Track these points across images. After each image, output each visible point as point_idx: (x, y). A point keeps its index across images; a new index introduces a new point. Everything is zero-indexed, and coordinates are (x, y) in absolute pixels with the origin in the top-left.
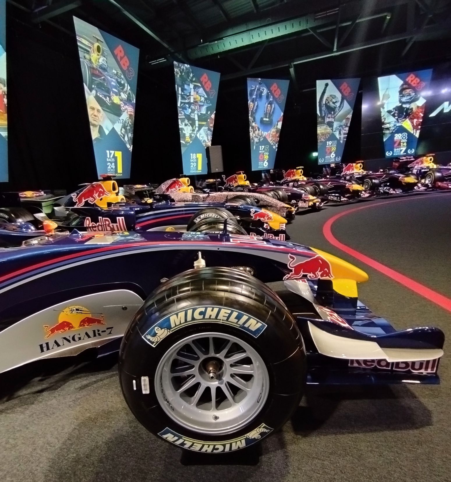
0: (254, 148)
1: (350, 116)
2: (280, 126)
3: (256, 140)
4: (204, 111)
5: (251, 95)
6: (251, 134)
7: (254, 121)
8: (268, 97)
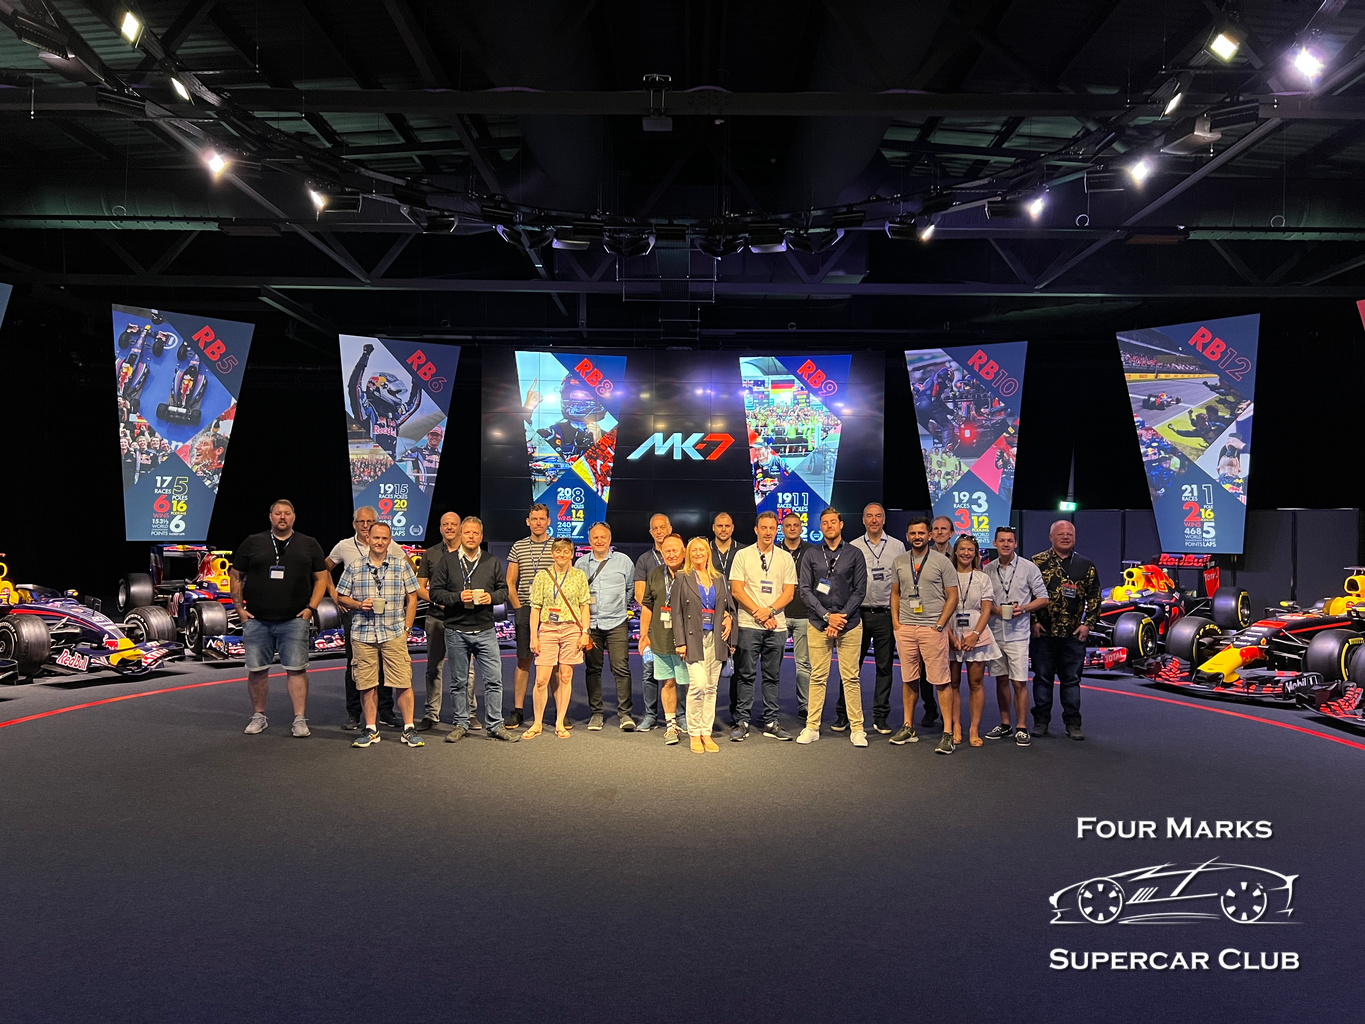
2: (225, 428)
5: (126, 345)
7: (136, 408)
8: (183, 356)
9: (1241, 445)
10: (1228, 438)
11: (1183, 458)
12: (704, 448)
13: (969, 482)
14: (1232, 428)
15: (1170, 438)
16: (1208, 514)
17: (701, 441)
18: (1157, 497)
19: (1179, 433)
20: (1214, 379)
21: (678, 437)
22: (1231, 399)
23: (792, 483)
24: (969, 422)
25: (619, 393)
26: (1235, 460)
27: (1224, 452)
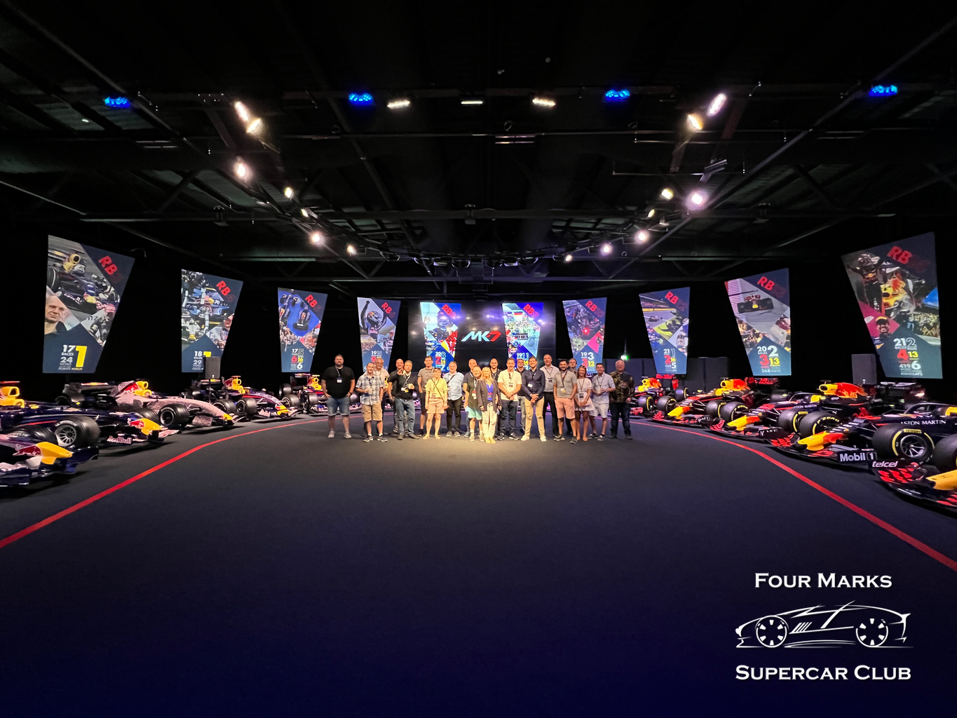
1: (394, 331)
2: (317, 331)
7: (285, 325)
8: (302, 306)
9: (684, 334)
10: (680, 332)
11: (664, 339)
12: (490, 336)
13: (587, 349)
14: (681, 328)
15: (659, 332)
16: (673, 359)
17: (489, 334)
18: (655, 354)
19: (662, 330)
20: (674, 310)
21: (480, 333)
22: (680, 317)
23: (523, 349)
24: (586, 326)
25: (458, 317)
26: (682, 340)
27: (678, 337)
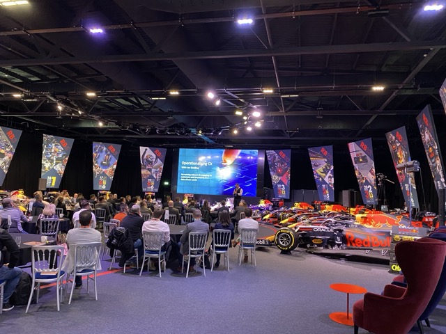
0: (95, 177)
1: (162, 167)
2: (115, 167)
3: (97, 173)
4: (60, 156)
5: (95, 150)
6: (94, 169)
7: (97, 162)
9: (332, 175)
10: (329, 174)
11: (322, 178)
13: (281, 182)
14: (330, 172)
19: (321, 172)
20: (326, 160)
22: (330, 165)
24: (280, 168)
26: (331, 179)
27: (329, 177)
